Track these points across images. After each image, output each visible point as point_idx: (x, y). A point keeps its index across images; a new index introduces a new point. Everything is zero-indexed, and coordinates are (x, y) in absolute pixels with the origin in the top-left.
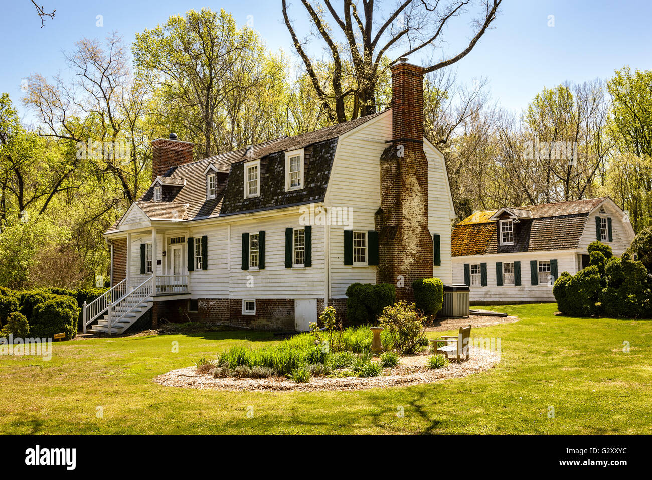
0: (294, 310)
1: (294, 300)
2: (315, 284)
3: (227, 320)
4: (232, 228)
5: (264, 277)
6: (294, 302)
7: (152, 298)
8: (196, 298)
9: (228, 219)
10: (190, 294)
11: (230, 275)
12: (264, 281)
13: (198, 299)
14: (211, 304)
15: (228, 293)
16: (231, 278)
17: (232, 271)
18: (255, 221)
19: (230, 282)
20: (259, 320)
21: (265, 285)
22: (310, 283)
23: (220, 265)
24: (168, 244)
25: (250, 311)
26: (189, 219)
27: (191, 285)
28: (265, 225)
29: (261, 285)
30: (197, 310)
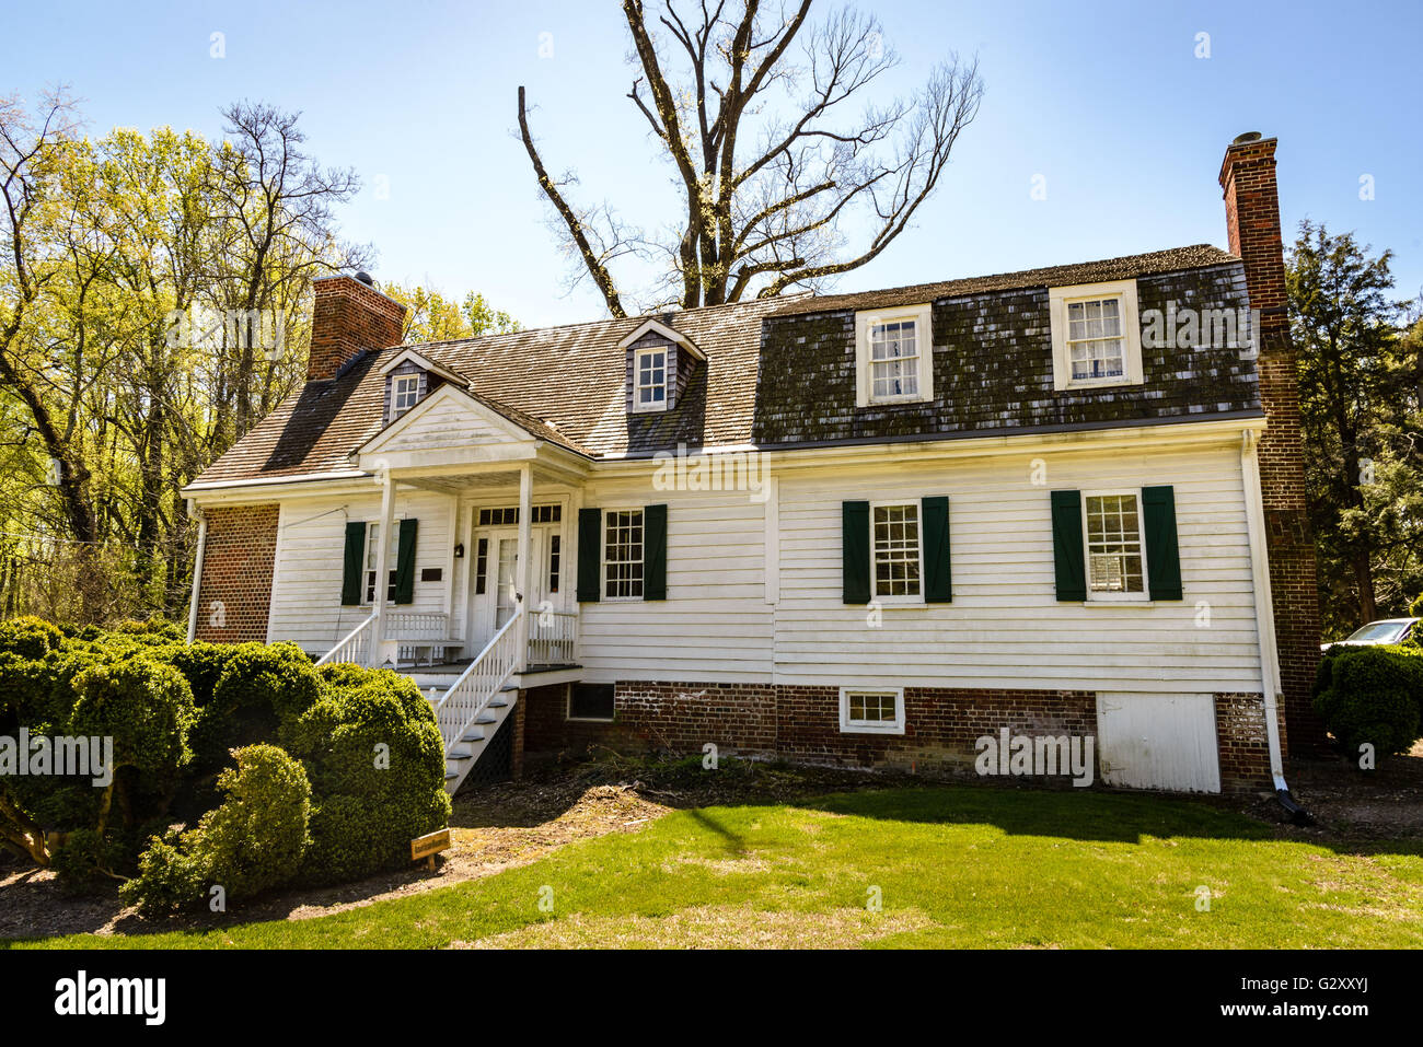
0: (1095, 722)
1: (1093, 693)
2: (1201, 650)
3: (765, 747)
4: (783, 486)
5: (944, 625)
6: (1094, 700)
7: (519, 678)
8: (610, 679)
9: (799, 459)
10: (581, 667)
11: (778, 616)
12: (951, 637)
13: (618, 683)
14: (683, 696)
15: (769, 667)
16: (778, 624)
17: (784, 605)
18: (897, 469)
19: (780, 637)
20: (926, 750)
21: (950, 648)
22: (1177, 647)
23: (725, 588)
24: (474, 526)
25: (872, 723)
26: (606, 457)
27: (585, 641)
28: (944, 482)
29: (935, 648)
30: (611, 716)
